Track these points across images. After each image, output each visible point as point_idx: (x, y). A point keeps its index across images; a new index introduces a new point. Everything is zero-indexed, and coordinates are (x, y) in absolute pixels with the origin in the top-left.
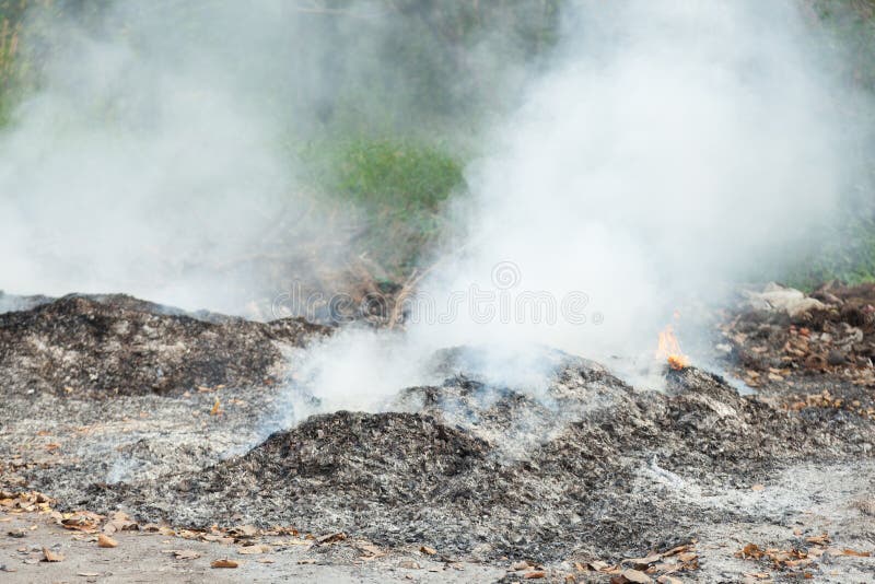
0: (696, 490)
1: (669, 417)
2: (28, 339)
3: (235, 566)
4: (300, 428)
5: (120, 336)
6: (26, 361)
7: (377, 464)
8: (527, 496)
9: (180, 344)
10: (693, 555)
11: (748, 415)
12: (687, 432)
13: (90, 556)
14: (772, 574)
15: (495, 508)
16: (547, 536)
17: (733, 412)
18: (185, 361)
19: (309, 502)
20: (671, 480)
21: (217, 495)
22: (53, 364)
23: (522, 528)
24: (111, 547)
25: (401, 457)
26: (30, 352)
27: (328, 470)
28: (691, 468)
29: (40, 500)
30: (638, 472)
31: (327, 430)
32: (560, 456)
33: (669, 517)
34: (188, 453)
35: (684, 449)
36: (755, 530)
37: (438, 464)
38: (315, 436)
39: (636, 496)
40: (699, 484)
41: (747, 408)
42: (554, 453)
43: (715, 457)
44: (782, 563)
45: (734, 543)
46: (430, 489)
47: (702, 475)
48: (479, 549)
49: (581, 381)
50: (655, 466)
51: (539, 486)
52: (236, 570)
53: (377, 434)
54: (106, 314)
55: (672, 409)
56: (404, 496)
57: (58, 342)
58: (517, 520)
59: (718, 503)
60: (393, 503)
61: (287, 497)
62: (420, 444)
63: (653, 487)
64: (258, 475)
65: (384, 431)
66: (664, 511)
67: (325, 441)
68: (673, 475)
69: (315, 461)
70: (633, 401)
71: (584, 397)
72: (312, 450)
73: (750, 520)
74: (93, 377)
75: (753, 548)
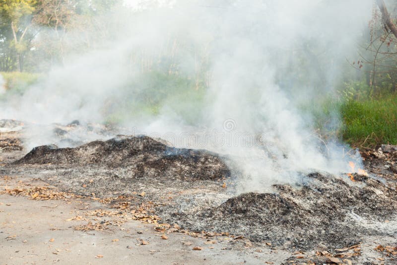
0: (365, 222)
1: (360, 195)
2: (175, 162)
3: (200, 250)
4: (238, 198)
5: (201, 162)
6: (174, 169)
7: (260, 210)
8: (308, 223)
9: (219, 165)
10: (359, 249)
11: (388, 194)
12: (365, 200)
13: (157, 243)
14: (386, 258)
15: (296, 227)
16: (311, 238)
17: (382, 193)
18: (220, 170)
19: (237, 222)
20: (357, 218)
21: (210, 219)
22: (182, 170)
23: (304, 235)
24: (165, 239)
25: (268, 208)
26: (175, 166)
27: (244, 212)
28: (365, 214)
29: (155, 219)
30: (347, 214)
31: (245, 198)
32: (321, 209)
33: (354, 233)
34: (207, 202)
35: (363, 206)
36: (383, 239)
37: (280, 211)
38: (242, 200)
39: (344, 224)
40: (367, 219)
41: (388, 191)
42: (319, 207)
43: (374, 209)
44: (391, 253)
45: (375, 244)
46: (277, 219)
47: (368, 216)
48: (286, 244)
49: (331, 183)
50: (353, 212)
51: (312, 219)
52: (201, 251)
53: (261, 200)
54: (198, 155)
55: (361, 192)
56: (268, 221)
57: (184, 164)
58: (303, 232)
59: (373, 227)
60: (264, 224)
61: (231, 220)
62: (274, 204)
63: (351, 220)
64: (223, 212)
65: (264, 199)
66: (353, 230)
67: (244, 202)
68: (358, 216)
69: (241, 208)
70: (348, 189)
71: (332, 188)
72: (240, 205)
73: (382, 234)
74: (193, 174)
75: (381, 247)
